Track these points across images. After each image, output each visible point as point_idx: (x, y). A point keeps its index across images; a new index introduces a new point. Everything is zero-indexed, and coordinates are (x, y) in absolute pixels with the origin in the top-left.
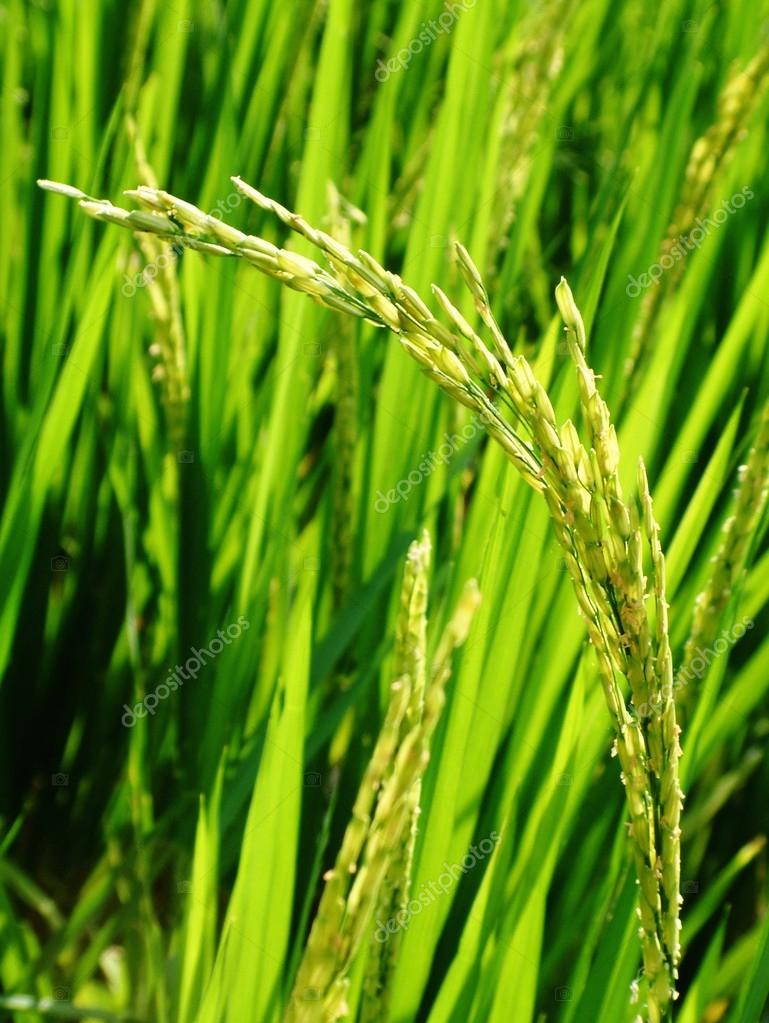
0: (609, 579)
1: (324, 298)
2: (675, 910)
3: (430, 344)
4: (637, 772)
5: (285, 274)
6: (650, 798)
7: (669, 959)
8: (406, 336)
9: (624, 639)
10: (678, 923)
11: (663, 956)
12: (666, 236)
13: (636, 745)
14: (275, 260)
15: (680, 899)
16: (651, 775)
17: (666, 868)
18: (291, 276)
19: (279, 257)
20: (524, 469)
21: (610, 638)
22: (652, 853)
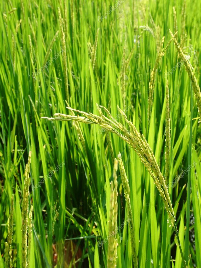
0: (145, 155)
1: (86, 122)
2: (171, 206)
3: (105, 124)
4: (159, 185)
5: (79, 120)
6: (162, 189)
7: (173, 215)
8: (101, 124)
9: (150, 164)
10: (172, 208)
11: (172, 215)
12: (148, 98)
13: (158, 181)
14: (77, 118)
15: (172, 204)
16: (161, 185)
17: (168, 200)
18: (80, 120)
19: (78, 118)
20: (126, 141)
21: (148, 165)
22: (165, 198)
